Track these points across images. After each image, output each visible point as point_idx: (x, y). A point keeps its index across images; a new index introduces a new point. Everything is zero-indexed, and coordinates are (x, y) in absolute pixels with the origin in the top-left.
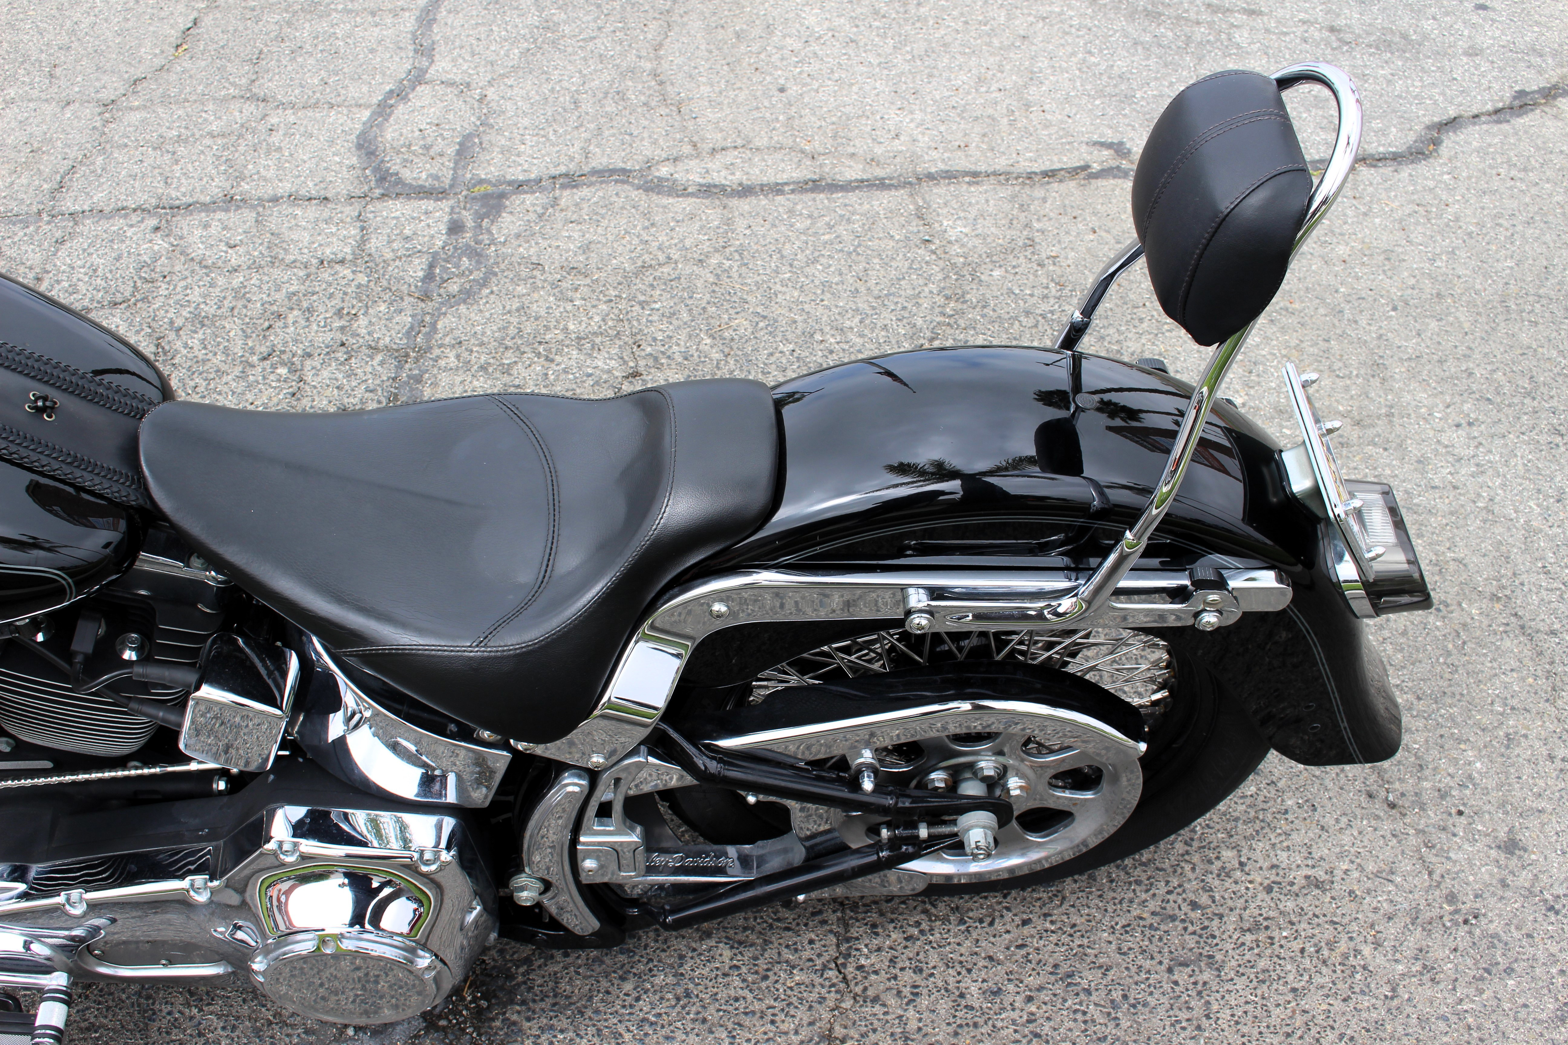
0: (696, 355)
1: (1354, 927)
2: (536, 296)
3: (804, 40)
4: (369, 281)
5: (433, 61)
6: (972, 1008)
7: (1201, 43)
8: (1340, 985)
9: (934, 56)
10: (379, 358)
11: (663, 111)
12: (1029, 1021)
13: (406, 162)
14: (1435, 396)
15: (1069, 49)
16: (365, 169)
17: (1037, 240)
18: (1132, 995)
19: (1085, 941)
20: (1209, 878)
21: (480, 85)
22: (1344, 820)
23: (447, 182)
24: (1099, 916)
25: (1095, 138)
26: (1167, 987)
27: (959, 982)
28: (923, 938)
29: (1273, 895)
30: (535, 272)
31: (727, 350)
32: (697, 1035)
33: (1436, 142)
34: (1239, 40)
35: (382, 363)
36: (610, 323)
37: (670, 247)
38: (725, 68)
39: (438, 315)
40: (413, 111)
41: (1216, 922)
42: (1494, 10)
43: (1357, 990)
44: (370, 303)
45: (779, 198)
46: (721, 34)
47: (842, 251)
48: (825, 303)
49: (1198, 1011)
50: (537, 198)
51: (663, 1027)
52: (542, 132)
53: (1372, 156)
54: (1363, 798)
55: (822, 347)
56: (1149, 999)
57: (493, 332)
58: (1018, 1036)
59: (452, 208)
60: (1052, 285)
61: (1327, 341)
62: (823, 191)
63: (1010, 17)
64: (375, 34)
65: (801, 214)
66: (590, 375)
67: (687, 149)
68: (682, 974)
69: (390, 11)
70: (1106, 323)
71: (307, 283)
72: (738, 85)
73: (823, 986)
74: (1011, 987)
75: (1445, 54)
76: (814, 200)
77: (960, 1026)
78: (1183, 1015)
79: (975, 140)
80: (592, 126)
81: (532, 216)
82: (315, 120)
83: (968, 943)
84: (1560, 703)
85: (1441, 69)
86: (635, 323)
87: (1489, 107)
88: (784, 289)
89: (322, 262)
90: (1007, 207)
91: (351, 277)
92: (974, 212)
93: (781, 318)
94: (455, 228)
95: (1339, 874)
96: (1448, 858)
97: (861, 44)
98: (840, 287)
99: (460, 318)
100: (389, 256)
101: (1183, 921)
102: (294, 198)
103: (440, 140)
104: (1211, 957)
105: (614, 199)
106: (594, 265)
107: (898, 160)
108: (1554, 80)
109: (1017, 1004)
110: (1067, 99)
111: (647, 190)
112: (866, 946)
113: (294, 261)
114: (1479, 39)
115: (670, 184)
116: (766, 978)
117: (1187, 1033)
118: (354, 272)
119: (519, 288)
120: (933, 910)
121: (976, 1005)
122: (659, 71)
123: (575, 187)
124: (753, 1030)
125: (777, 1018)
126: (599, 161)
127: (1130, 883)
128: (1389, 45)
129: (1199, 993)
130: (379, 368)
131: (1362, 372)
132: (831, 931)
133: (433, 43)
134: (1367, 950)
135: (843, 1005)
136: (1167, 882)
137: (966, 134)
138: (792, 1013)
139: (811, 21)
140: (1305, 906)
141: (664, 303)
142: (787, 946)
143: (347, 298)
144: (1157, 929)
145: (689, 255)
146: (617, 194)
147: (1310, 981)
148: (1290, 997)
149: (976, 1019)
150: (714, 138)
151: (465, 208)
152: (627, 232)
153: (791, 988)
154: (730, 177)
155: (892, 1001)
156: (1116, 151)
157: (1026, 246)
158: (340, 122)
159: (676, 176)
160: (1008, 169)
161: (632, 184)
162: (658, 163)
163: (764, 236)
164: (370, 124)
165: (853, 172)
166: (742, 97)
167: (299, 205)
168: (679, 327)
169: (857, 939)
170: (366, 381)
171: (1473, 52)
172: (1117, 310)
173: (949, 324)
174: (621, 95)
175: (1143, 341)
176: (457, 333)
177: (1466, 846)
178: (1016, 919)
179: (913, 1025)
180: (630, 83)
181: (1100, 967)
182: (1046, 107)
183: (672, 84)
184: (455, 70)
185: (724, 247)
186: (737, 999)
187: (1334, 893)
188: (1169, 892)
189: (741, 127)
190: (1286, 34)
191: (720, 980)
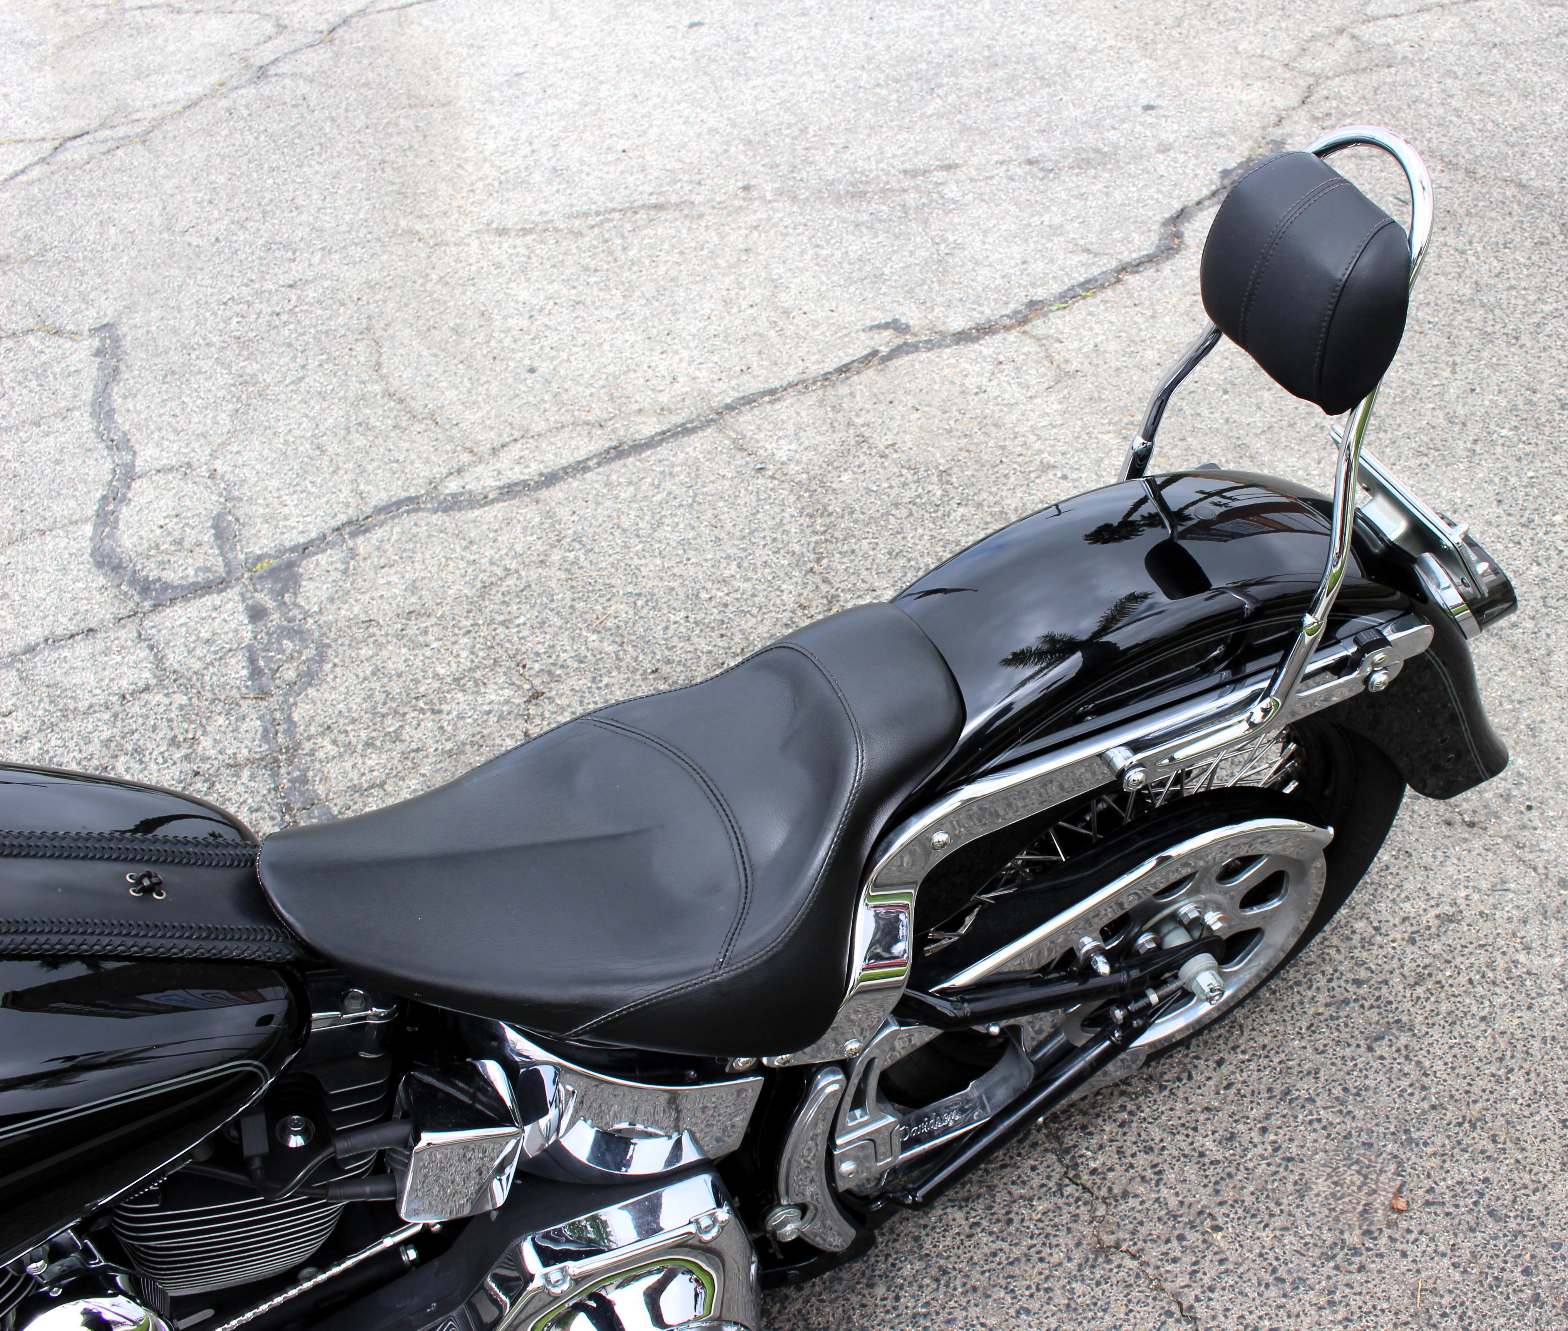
0: (589, 654)
1: (1501, 942)
2: (385, 653)
3: (527, 316)
4: (190, 699)
5: (135, 453)
6: (1218, 1162)
7: (917, 207)
8: (1518, 997)
9: (667, 293)
10: (246, 774)
11: (419, 427)
12: (1276, 1150)
13: (163, 565)
14: (1303, 457)
15: (797, 249)
16: (119, 585)
17: (867, 434)
18: (1350, 1085)
19: (1282, 1056)
20: (1356, 953)
21: (203, 460)
22: (1439, 854)
23: (221, 571)
24: (1281, 1029)
25: (868, 323)
26: (1376, 1064)
27: (1192, 1143)
28: (1135, 1119)
29: (1419, 944)
30: (371, 630)
31: (618, 639)
32: (976, 1305)
33: (1178, 235)
34: (951, 195)
35: (252, 777)
36: (481, 654)
37: (501, 559)
38: (461, 366)
39: (287, 709)
40: (141, 510)
41: (1384, 989)
42: (1161, 107)
43: (1534, 995)
44: (204, 721)
45: (589, 475)
46: (437, 335)
47: (681, 506)
48: (693, 560)
49: (1415, 1075)
50: (331, 556)
51: (938, 1313)
52: (299, 488)
53: (1129, 264)
54: (1444, 828)
55: (713, 603)
56: (1367, 1082)
57: (360, 705)
58: (1273, 1168)
59: (242, 595)
60: (904, 471)
61: (1183, 439)
62: (629, 455)
63: (722, 236)
64: (52, 444)
65: (620, 484)
66: (489, 712)
67: (466, 458)
68: (927, 1255)
69: (55, 415)
70: (974, 489)
71: (119, 724)
72: (483, 379)
73: (1069, 1205)
74: (1241, 1127)
75: (1142, 157)
76: (625, 466)
77: (1216, 1183)
78: (1405, 1083)
79: (754, 361)
80: (350, 465)
81: (337, 575)
82: (31, 552)
83: (1179, 1105)
84: (1553, 682)
85: (1145, 171)
86: (507, 645)
87: (1205, 192)
88: (643, 561)
89: (124, 697)
90: (820, 413)
91: (167, 701)
92: (791, 429)
93: (656, 591)
94: (257, 614)
95: (1461, 902)
96: (1541, 850)
97: (588, 302)
98: (699, 540)
99: (314, 702)
100: (197, 666)
101: (1356, 1000)
102: (53, 641)
103: (188, 530)
104: (1398, 1021)
105: (415, 530)
106: (431, 603)
107: (688, 402)
108: (1246, 154)
109: (1255, 1140)
110: (821, 296)
111: (446, 511)
112: (1087, 1149)
113: (91, 706)
114: (1163, 136)
115: (467, 496)
116: (1010, 1222)
117: (1417, 1096)
118: (167, 695)
119: (363, 652)
120: (1130, 1089)
121: (1219, 1157)
122: (392, 390)
123: (367, 531)
124: (1027, 1275)
125: (1043, 1254)
126: (378, 497)
127: (1291, 987)
128: (1088, 162)
129: (1407, 1057)
130: (252, 784)
131: (1230, 456)
132: (1046, 1150)
133: (125, 434)
134: (1522, 957)
135: (1098, 1213)
136: (1323, 973)
137: (741, 358)
138: (1054, 1242)
139: (524, 296)
140: (1450, 942)
141: (526, 616)
142: (1013, 1183)
143: (175, 724)
144: (1338, 1018)
145: (527, 561)
146: (416, 524)
147: (1492, 1005)
148: (1483, 1026)
149: (1228, 1170)
150: (487, 439)
151: (256, 590)
152: (447, 559)
153: (1040, 1220)
154: (526, 471)
155: (1141, 1189)
156: (895, 329)
157: (859, 443)
158: (62, 545)
159: (468, 487)
160: (802, 377)
161: (428, 510)
162: (441, 480)
163: (594, 517)
164: (98, 539)
165: (649, 427)
166: (494, 390)
167: (63, 647)
168: (556, 634)
169: (1075, 1146)
170: (245, 802)
171: (1164, 148)
172: (978, 475)
173: (826, 541)
174: (364, 426)
175: (1019, 495)
176: (319, 719)
177: (1550, 834)
178: (1210, 1063)
179: (1173, 1202)
180: (368, 411)
181: (1309, 1073)
182: (805, 309)
183: (413, 398)
184: (165, 454)
185: (559, 541)
186: (994, 1255)
187: (1468, 921)
188: (1330, 980)
189: (510, 419)
190: (991, 178)
191: (967, 1243)
